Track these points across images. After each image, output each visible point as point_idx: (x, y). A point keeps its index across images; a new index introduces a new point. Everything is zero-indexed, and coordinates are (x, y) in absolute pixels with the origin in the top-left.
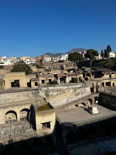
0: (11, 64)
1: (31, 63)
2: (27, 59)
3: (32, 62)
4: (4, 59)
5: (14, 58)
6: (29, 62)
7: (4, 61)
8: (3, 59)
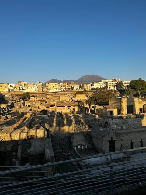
0: (36, 91)
1: (60, 90)
2: (55, 86)
3: (62, 89)
4: (25, 85)
5: (40, 84)
6: (58, 89)
7: (25, 88)
8: (23, 85)
